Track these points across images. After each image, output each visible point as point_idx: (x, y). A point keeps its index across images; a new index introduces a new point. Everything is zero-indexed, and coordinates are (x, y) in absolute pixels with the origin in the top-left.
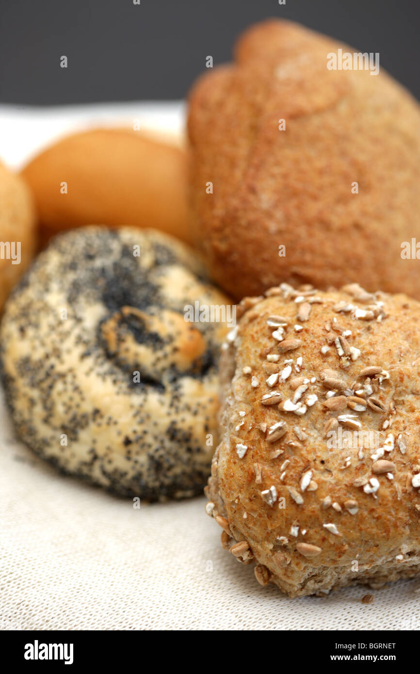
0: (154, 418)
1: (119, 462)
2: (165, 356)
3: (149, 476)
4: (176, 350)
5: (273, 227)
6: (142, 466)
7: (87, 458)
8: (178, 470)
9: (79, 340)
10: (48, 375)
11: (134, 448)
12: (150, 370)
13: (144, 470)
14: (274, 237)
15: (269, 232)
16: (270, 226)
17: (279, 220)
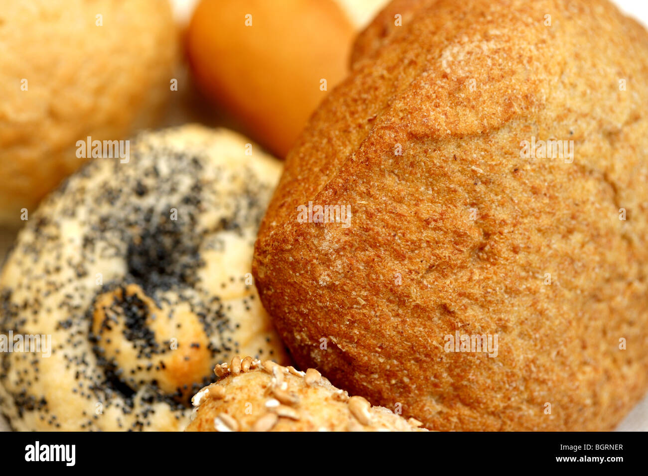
2: (149, 369)
4: (163, 366)
5: (324, 278)
12: (126, 376)
14: (323, 290)
15: (317, 282)
16: (321, 274)
17: (337, 272)
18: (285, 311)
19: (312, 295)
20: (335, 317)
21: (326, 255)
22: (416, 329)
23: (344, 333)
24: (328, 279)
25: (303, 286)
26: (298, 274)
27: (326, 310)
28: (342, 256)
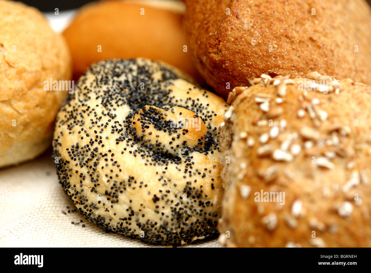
0: (174, 181)
1: (151, 215)
2: (178, 137)
3: (173, 225)
5: (253, 42)
6: (167, 217)
7: (126, 215)
8: (194, 219)
9: (114, 130)
10: (93, 156)
11: (161, 203)
13: (169, 220)
14: (255, 48)
15: (251, 45)
16: (251, 40)
17: (257, 36)
18: (239, 70)
19: (251, 53)
20: (266, 59)
21: (248, 31)
22: (305, 53)
23: (275, 65)
24: (255, 41)
25: (244, 50)
26: (239, 46)
27: (260, 58)
28: (256, 28)
